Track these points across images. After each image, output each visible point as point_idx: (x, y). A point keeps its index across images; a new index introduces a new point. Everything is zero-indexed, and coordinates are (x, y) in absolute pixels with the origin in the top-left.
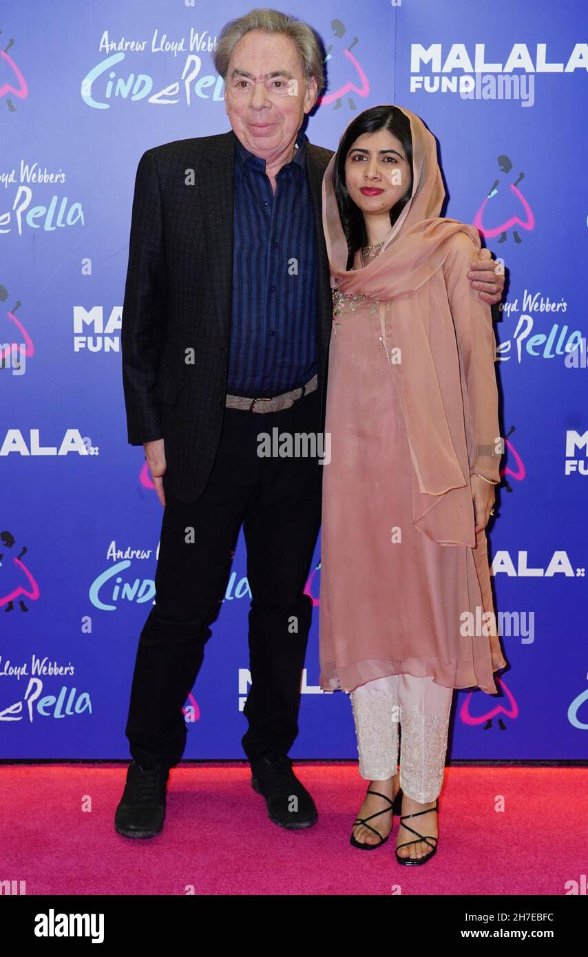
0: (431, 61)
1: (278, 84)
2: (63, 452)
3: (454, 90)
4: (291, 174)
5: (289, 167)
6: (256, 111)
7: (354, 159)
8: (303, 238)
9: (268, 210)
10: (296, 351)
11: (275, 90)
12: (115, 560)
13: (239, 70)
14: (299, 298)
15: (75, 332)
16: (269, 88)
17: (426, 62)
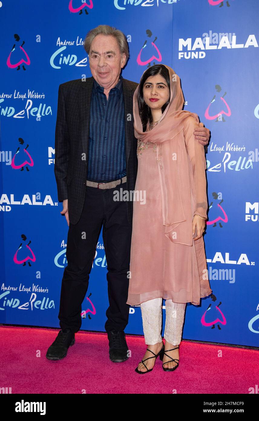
0: (187, 46)
1: (109, 56)
2: (45, 204)
3: (197, 57)
4: (116, 92)
5: (114, 89)
6: (101, 68)
7: (146, 87)
8: (119, 118)
9: (105, 107)
10: (115, 163)
11: (109, 59)
12: (64, 247)
13: (94, 51)
14: (117, 142)
15: (49, 157)
16: (106, 58)
17: (185, 46)
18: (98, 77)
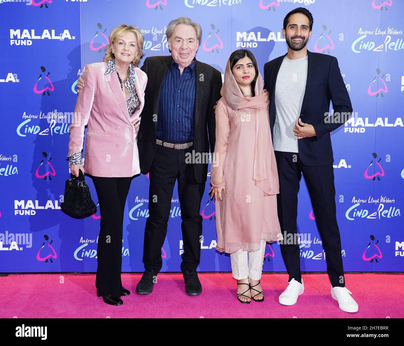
1: (190, 42)
3: (251, 46)
6: (183, 50)
7: (237, 68)
12: (138, 203)
16: (188, 43)
17: (242, 38)
18: (179, 58)
